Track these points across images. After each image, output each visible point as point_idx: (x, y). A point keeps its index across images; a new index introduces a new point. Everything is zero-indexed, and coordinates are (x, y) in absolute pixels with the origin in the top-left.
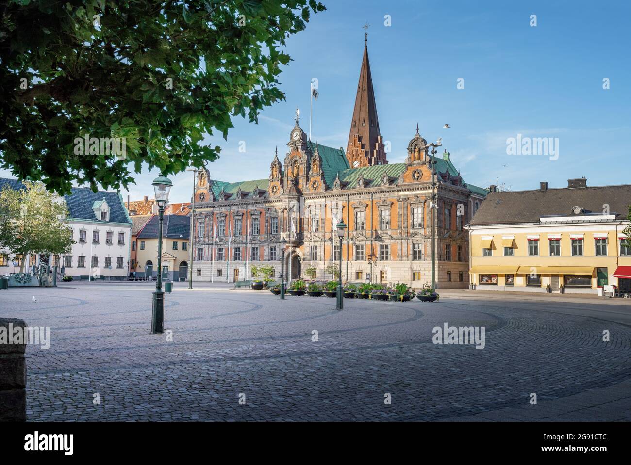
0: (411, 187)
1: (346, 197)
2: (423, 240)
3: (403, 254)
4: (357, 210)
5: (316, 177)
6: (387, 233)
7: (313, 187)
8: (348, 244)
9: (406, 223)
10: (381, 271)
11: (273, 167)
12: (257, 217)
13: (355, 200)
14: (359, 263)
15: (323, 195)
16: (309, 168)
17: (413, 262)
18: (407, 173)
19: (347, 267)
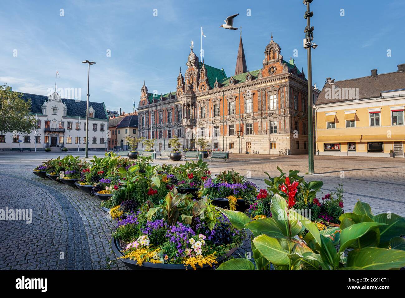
0: (268, 80)
1: (222, 93)
2: (278, 118)
3: (263, 130)
4: (230, 101)
5: (203, 82)
6: (251, 115)
7: (202, 89)
8: (224, 125)
9: (265, 107)
10: (247, 143)
11: (179, 80)
12: (170, 111)
13: (228, 94)
14: (232, 137)
15: (208, 93)
16: (199, 77)
17: (270, 135)
18: (265, 70)
19: (224, 140)
